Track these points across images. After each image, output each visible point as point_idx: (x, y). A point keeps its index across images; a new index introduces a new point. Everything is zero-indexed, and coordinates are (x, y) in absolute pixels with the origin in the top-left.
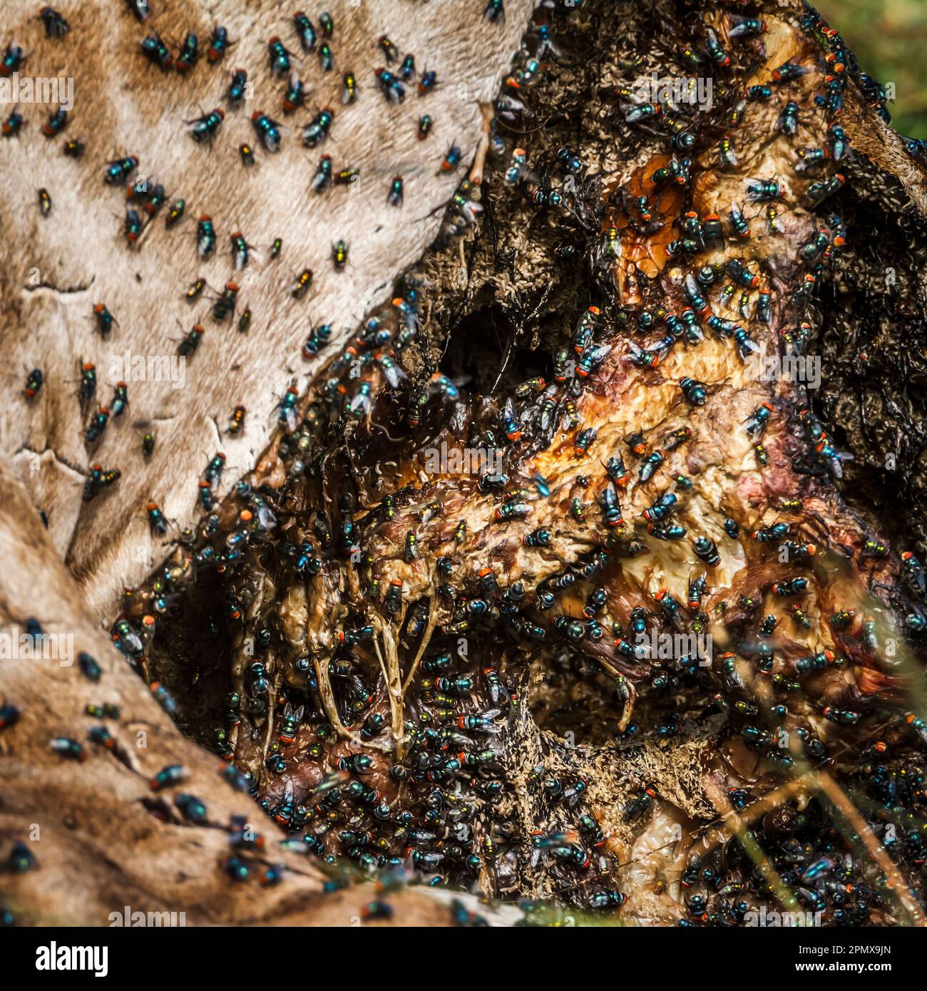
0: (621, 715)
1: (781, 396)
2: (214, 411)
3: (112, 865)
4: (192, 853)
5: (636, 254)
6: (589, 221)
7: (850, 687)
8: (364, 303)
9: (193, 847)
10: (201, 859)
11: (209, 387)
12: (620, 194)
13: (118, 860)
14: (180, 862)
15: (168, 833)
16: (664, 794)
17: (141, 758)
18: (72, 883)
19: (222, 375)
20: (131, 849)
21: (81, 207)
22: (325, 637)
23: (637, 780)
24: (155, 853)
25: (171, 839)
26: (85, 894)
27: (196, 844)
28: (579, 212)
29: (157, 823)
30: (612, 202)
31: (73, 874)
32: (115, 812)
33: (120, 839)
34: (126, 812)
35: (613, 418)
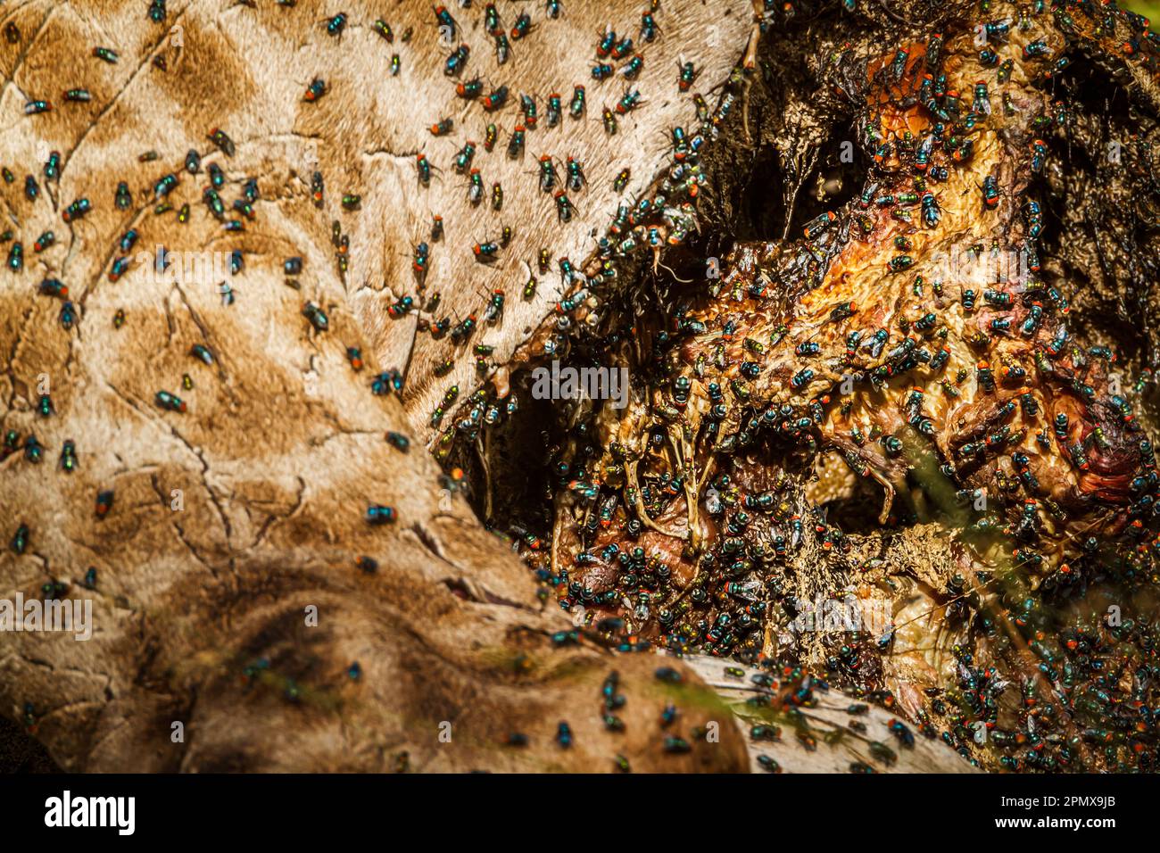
0: (880, 510)
1: (1014, 243)
2: (527, 256)
3: (415, 635)
4: (486, 625)
5: (895, 123)
6: (856, 97)
7: (1073, 488)
8: (653, 166)
9: (486, 621)
10: (493, 630)
11: (523, 236)
12: (882, 74)
13: (423, 631)
14: (476, 633)
15: (467, 609)
16: (920, 575)
17: (445, 545)
18: (378, 650)
19: (534, 226)
20: (434, 621)
21: (414, 86)
22: (633, 443)
23: (897, 564)
24: (455, 625)
25: (468, 613)
26: (389, 659)
27: (490, 618)
28: (848, 89)
29: (458, 599)
30: (876, 81)
31: (380, 643)
32: (423, 591)
33: (427, 614)
34: (432, 591)
35: (874, 261)
